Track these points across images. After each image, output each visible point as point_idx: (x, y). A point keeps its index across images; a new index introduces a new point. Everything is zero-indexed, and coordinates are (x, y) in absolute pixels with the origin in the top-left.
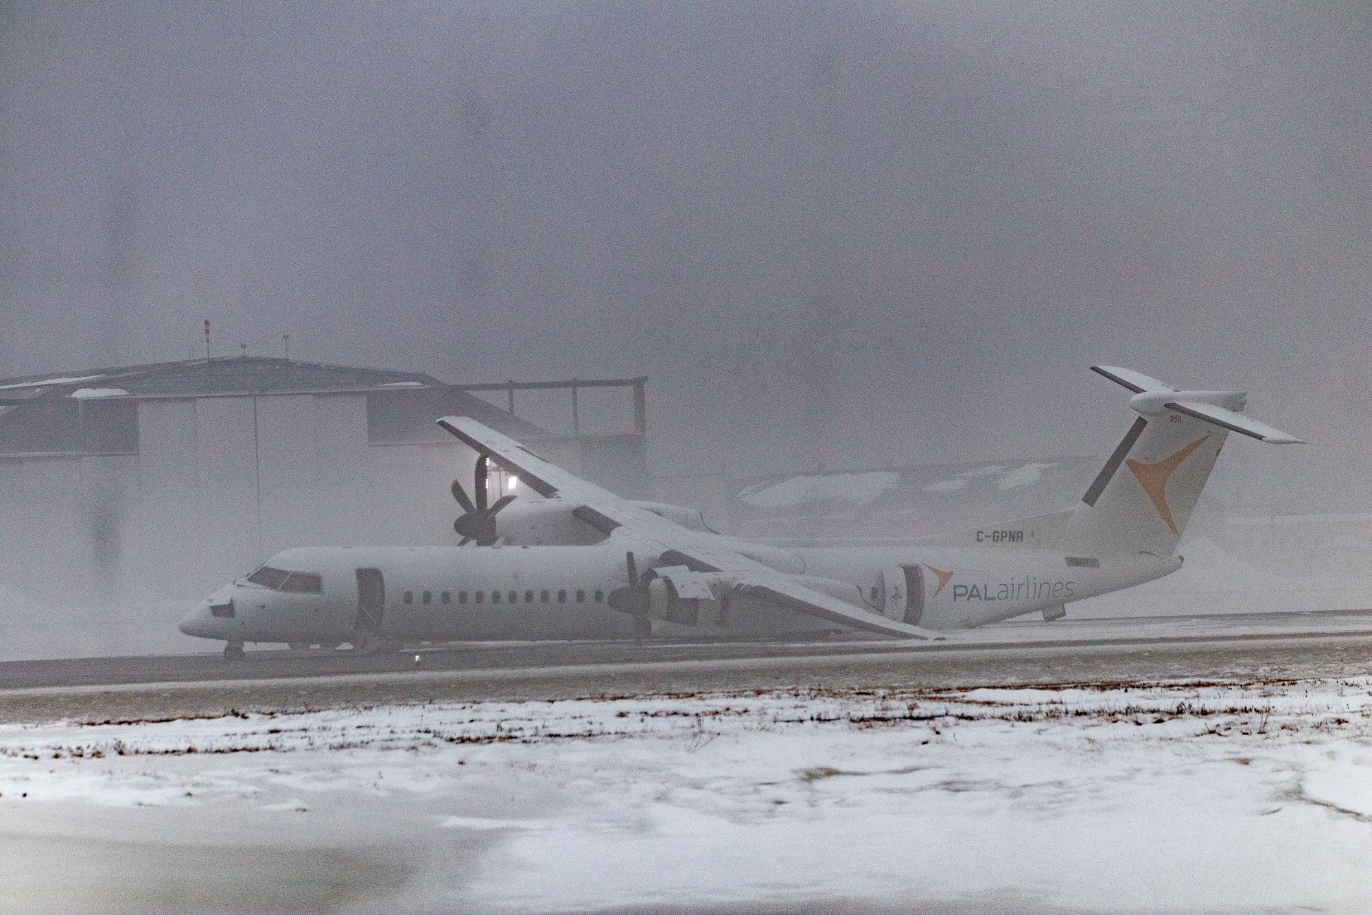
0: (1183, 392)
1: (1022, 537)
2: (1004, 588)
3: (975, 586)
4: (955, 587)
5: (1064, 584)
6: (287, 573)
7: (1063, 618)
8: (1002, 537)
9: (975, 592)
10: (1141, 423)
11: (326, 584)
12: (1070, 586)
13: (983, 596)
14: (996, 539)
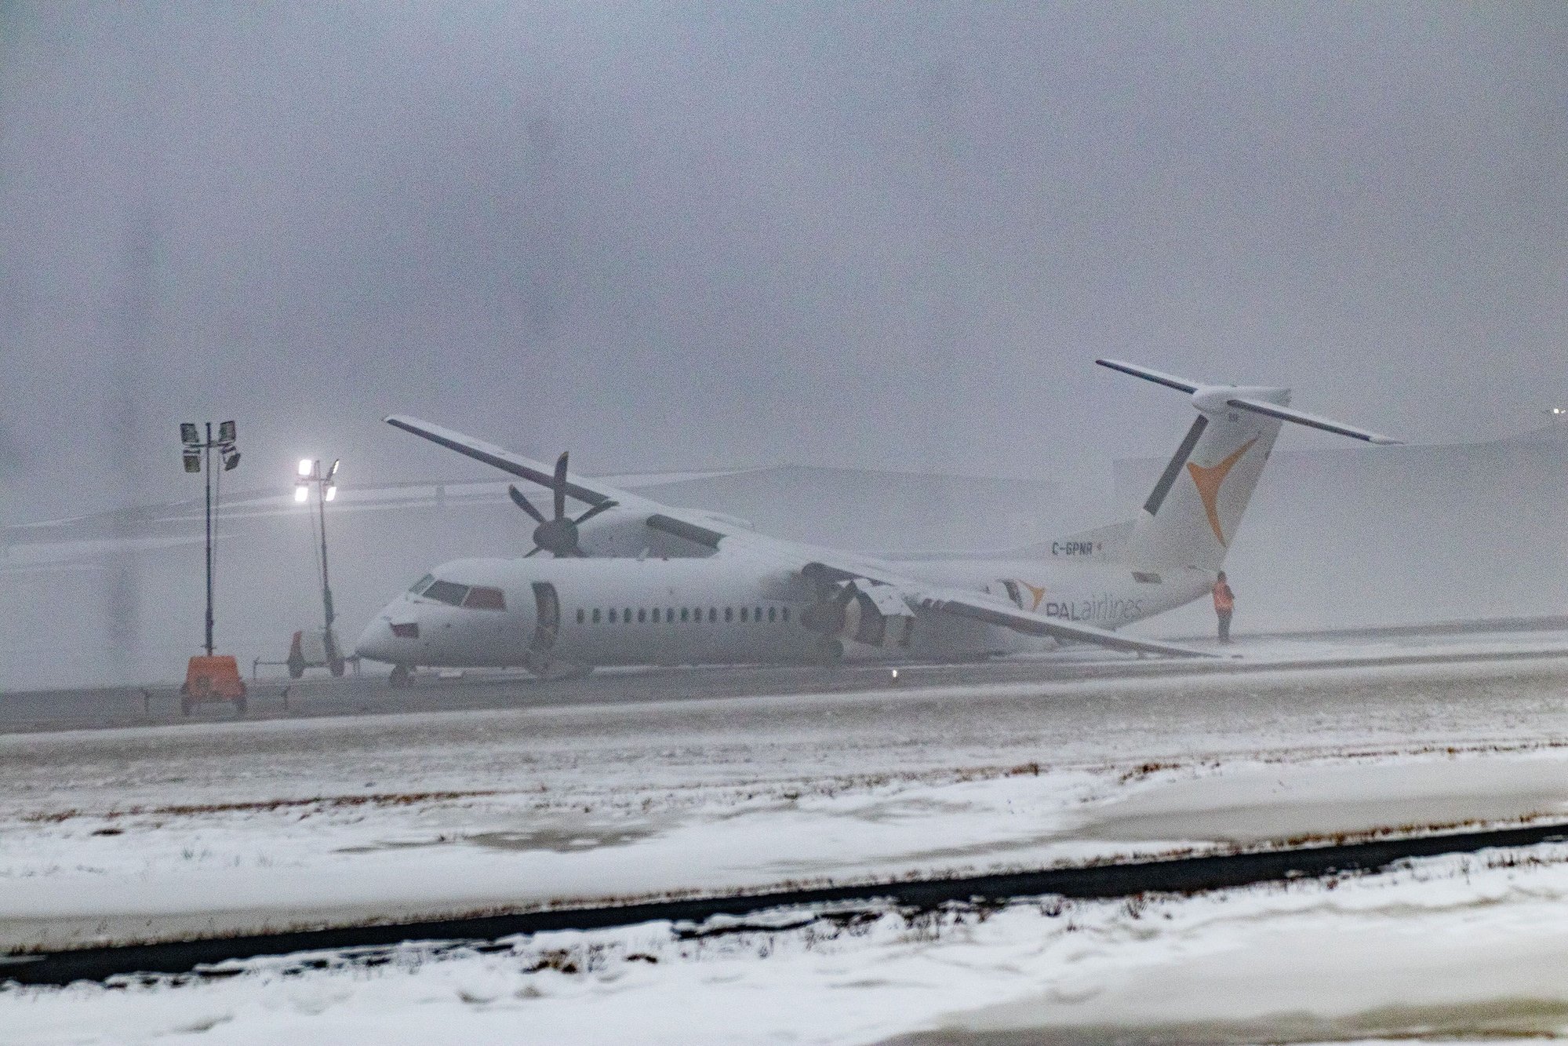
0: (1241, 388)
1: (1091, 550)
2: (1087, 606)
5: (1134, 602)
6: (466, 588)
8: (1074, 549)
9: (1064, 612)
10: (1201, 422)
11: (509, 600)
12: (1139, 604)
13: (1071, 615)
14: (1069, 551)
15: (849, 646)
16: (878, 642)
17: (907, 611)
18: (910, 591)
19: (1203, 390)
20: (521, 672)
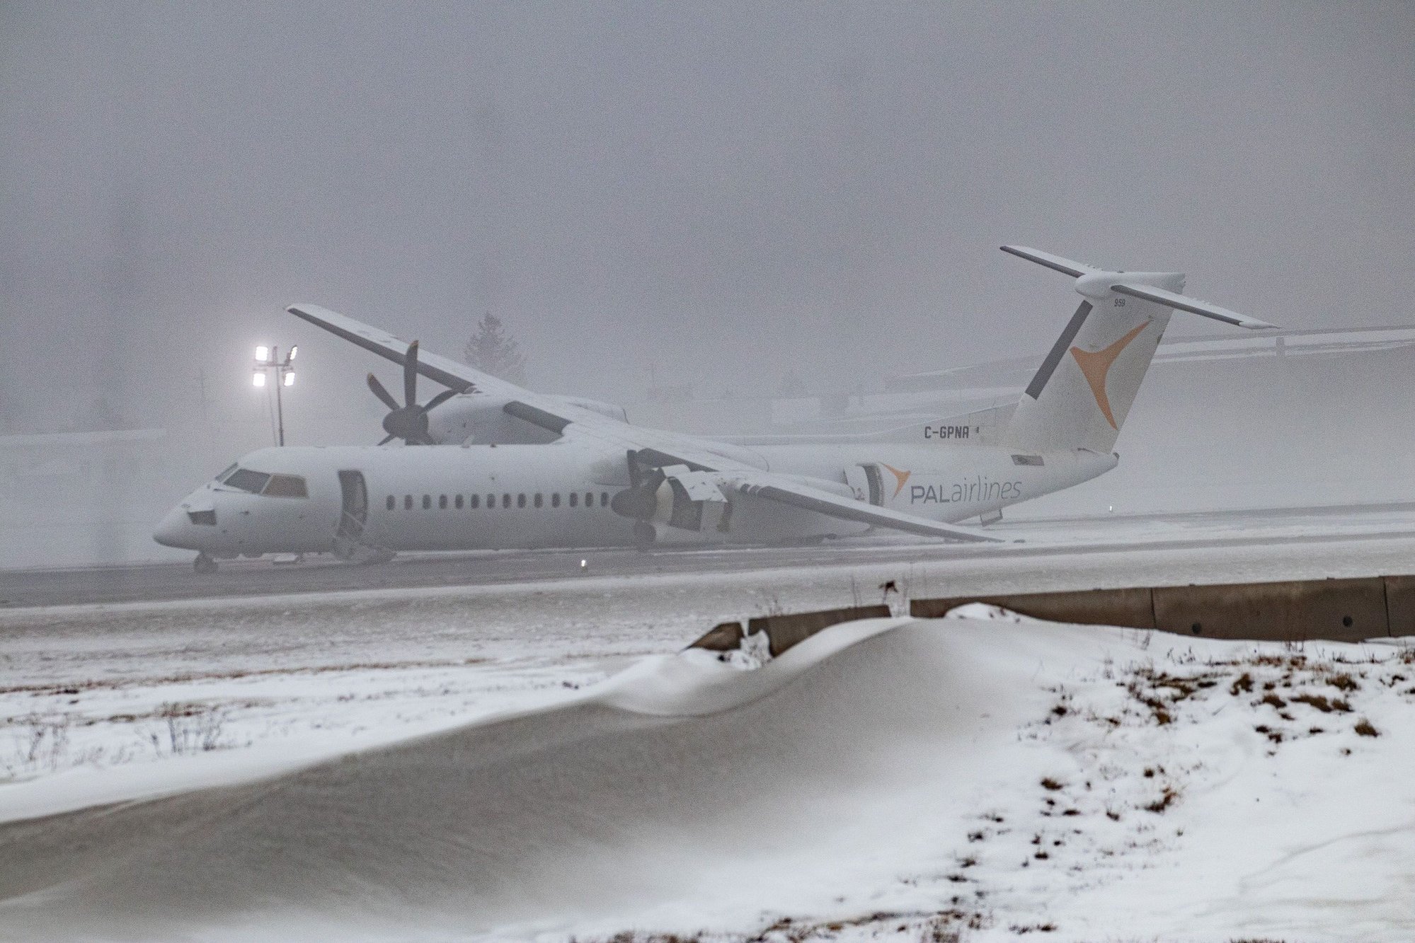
0: (1127, 274)
1: (967, 433)
2: (957, 489)
3: (931, 487)
4: (913, 488)
5: (1013, 485)
6: (268, 475)
8: (949, 433)
9: (931, 494)
10: (1085, 308)
11: (311, 490)
12: (1018, 486)
13: (939, 501)
14: (943, 435)
15: (662, 531)
16: (695, 526)
17: (719, 497)
18: (728, 477)
19: (1091, 274)
20: (329, 558)
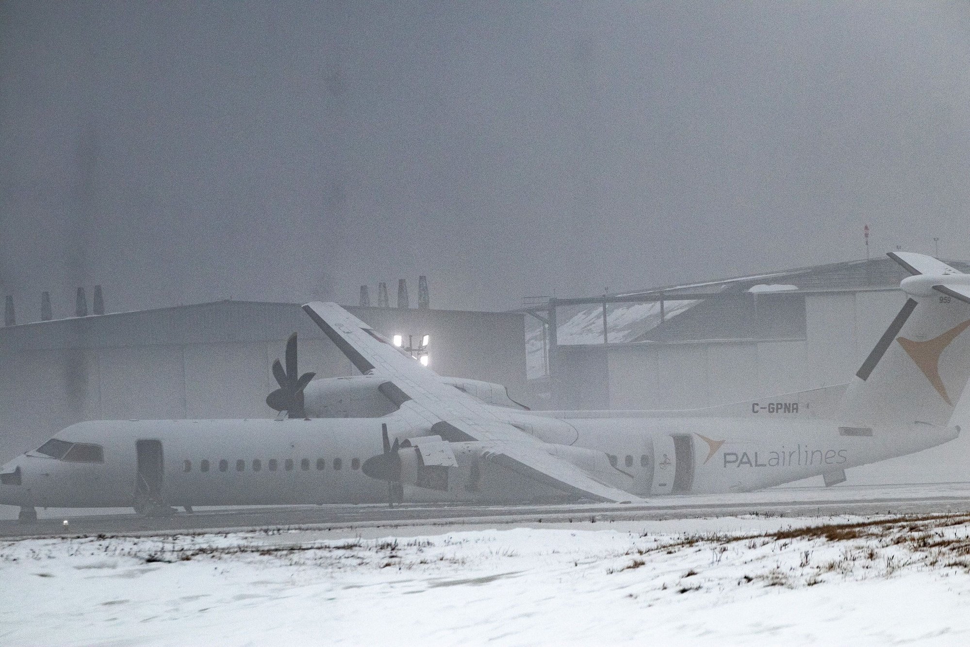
1: (797, 409)
2: (775, 455)
3: (745, 454)
4: (725, 455)
5: (837, 452)
6: (71, 444)
7: (844, 483)
8: (778, 409)
9: (745, 460)
10: (911, 305)
12: (842, 453)
13: (753, 464)
14: (771, 410)
17: (451, 462)
